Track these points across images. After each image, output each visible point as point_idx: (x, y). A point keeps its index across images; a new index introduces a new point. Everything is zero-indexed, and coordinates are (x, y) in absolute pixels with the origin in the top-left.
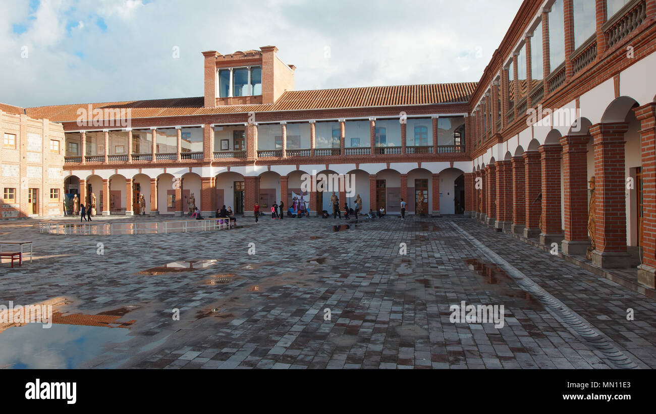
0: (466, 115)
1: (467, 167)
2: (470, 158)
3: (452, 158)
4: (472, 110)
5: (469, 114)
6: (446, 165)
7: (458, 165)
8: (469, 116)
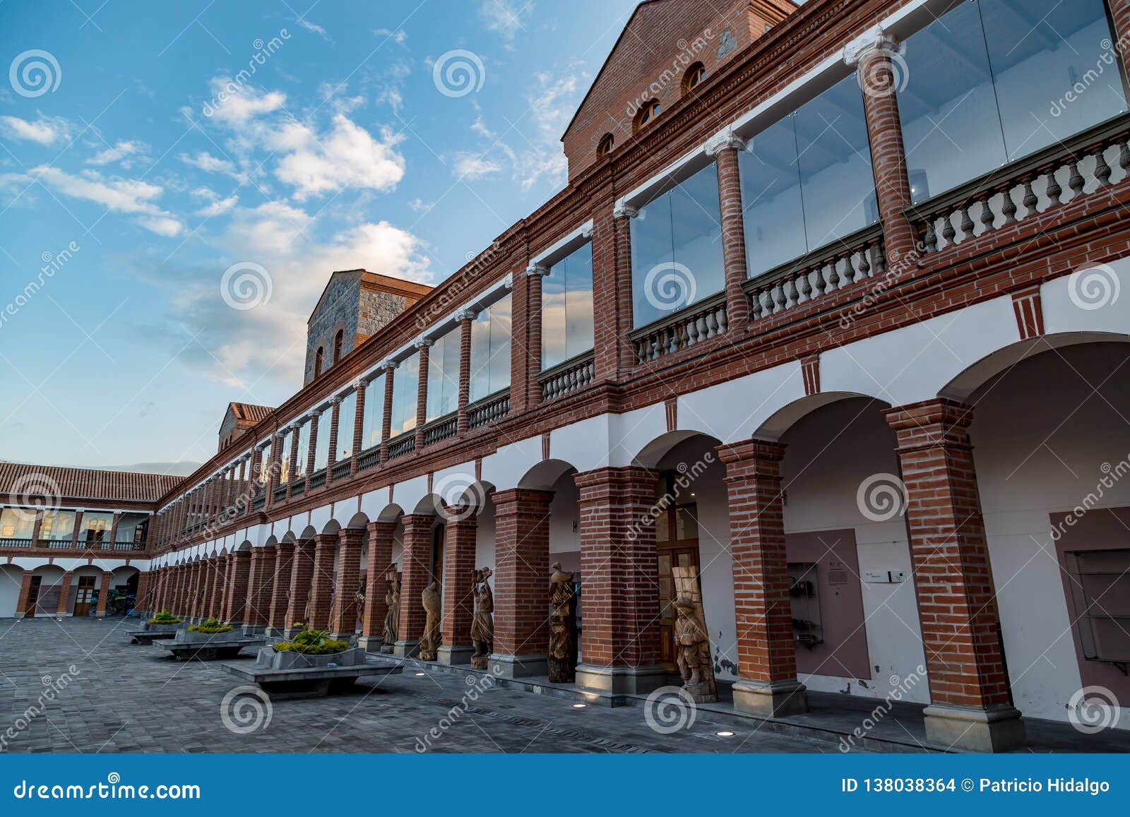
0: (152, 513)
1: (144, 565)
2: (149, 557)
3: (129, 557)
4: (159, 509)
5: (155, 512)
6: (121, 562)
7: (133, 563)
8: (155, 515)
